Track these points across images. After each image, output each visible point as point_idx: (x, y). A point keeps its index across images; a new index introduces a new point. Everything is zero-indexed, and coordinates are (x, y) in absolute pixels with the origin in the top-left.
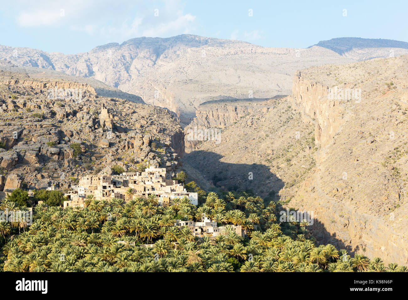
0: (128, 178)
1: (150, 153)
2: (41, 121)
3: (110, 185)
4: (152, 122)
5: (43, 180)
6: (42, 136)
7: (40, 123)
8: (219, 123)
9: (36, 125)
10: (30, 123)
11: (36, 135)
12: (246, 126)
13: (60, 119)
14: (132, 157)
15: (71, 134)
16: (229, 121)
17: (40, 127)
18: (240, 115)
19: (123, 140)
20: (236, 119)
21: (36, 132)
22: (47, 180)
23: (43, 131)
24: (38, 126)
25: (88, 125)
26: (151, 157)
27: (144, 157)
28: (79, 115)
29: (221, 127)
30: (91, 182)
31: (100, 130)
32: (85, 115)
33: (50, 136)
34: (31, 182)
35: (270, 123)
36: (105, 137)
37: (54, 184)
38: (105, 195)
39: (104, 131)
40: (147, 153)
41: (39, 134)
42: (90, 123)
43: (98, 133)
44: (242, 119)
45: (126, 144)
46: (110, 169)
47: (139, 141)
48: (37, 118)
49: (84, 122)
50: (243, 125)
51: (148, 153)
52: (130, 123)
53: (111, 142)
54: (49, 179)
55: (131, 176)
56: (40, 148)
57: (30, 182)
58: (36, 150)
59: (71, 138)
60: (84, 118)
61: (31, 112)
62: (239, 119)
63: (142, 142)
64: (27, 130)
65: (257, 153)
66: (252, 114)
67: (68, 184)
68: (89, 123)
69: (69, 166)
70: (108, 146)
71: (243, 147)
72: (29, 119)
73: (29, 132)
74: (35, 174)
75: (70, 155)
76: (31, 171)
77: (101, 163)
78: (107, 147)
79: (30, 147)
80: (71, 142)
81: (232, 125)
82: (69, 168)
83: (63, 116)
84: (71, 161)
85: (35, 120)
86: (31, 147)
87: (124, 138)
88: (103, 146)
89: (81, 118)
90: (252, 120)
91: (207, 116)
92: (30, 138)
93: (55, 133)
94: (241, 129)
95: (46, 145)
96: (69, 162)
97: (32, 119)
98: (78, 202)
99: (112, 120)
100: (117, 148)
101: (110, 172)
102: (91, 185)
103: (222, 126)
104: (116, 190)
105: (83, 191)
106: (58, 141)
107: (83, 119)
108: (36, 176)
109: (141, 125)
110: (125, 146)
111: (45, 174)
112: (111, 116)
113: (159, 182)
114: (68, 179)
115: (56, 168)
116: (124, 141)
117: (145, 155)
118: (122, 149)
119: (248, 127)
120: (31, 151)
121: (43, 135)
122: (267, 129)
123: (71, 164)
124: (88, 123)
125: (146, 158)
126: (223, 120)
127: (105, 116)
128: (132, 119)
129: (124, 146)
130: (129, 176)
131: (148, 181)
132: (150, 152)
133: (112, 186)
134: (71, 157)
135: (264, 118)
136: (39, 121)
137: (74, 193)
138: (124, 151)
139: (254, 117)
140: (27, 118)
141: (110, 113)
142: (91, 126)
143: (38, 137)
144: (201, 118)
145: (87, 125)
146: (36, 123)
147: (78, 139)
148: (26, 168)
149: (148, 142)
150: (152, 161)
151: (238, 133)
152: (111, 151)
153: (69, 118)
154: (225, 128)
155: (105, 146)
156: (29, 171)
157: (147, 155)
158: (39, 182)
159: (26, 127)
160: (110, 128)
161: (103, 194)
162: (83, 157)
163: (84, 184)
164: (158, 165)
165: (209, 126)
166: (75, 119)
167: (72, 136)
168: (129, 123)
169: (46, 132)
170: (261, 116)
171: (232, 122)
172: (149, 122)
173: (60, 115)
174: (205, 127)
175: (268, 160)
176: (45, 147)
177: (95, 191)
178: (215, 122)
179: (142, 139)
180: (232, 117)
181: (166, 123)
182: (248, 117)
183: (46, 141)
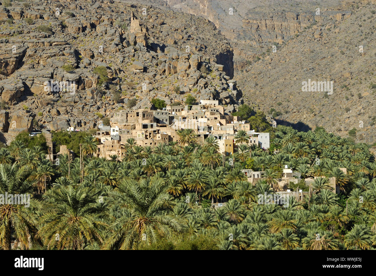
0: (173, 113)
1: (200, 80)
2: (49, 36)
3: (152, 123)
4: (190, 36)
5: (58, 117)
6: (53, 58)
7: (48, 40)
8: (275, 36)
9: (43, 43)
10: (35, 40)
11: (45, 55)
12: (313, 39)
13: (73, 33)
14: (176, 85)
15: (92, 54)
16: (288, 33)
17: (49, 44)
18: (303, 25)
19: (161, 62)
20: (298, 31)
21: (45, 52)
22: (64, 117)
23: (54, 51)
24: (46, 44)
25: (114, 41)
26: (202, 85)
27: (192, 85)
28: (99, 29)
29: (277, 42)
30: (127, 120)
31: (131, 49)
32: (109, 29)
33: (64, 57)
34: (43, 120)
35: (346, 35)
36: (137, 58)
37: (74, 122)
38: (148, 137)
39: (135, 50)
40: (196, 80)
41: (49, 54)
42: (117, 40)
43: (127, 53)
44: (307, 30)
45: (166, 68)
46: (149, 102)
47: (184, 63)
48: (44, 33)
49: (107, 38)
50: (309, 38)
51: (198, 80)
52: (160, 38)
53: (146, 64)
54: (67, 116)
55: (178, 110)
56: (52, 74)
57: (41, 121)
58: (47, 76)
59: (92, 60)
60: (108, 32)
61: (34, 24)
62: (303, 30)
63: (189, 65)
64: (33, 49)
65: (329, 76)
66: (319, 24)
67: (93, 123)
68: (115, 40)
69: (93, 98)
70: (142, 70)
71: (310, 69)
72: (32, 34)
73: (36, 52)
74: (48, 109)
75: (94, 82)
76: (42, 105)
77: (135, 93)
78: (141, 72)
79: (39, 72)
80: (93, 65)
81: (293, 39)
82: (92, 100)
83: (78, 29)
84: (95, 91)
85: (40, 36)
86: (41, 73)
87: (163, 60)
88: (135, 71)
89: (104, 33)
90: (320, 32)
91: (259, 26)
92: (37, 60)
93: (71, 54)
94: (306, 44)
95: (60, 69)
96: (92, 92)
97: (36, 34)
98: (113, 146)
99: (145, 35)
100: (155, 73)
101: (150, 105)
102: (127, 124)
103: (279, 40)
104: (163, 130)
105: (117, 131)
106: (76, 64)
107: (106, 33)
108: (49, 112)
109: (175, 41)
110: (165, 71)
111: (62, 110)
112: (144, 30)
113: (216, 118)
114: (93, 115)
115: (76, 101)
116: (163, 64)
117: (193, 81)
118: (161, 75)
119: (316, 41)
120: (41, 78)
121: (55, 55)
122: (343, 44)
123: (95, 96)
124: (113, 40)
125: (196, 86)
126: (280, 31)
127: (136, 29)
128: (161, 32)
129: (163, 70)
130: (175, 110)
131: (202, 117)
132: (200, 78)
133: (155, 124)
134: (94, 85)
135: (338, 28)
136: (46, 37)
137: (105, 134)
138: (164, 76)
139: (323, 28)
140: (29, 32)
141: (143, 26)
142: (117, 43)
143: (49, 59)
144: (250, 29)
145: (113, 43)
146: (43, 40)
147: (102, 61)
148: (36, 101)
149: (197, 64)
150: (203, 91)
151: (302, 50)
152: (146, 78)
153: (87, 32)
154: (283, 42)
155: (138, 71)
156: (40, 105)
157: (197, 83)
158: (54, 119)
159: (30, 45)
160: (144, 46)
161: (146, 136)
162: (110, 86)
163: (117, 121)
164: (212, 96)
165: (260, 40)
166: (95, 34)
167: (93, 57)
168: (157, 38)
169: (58, 51)
170: (333, 25)
171: (293, 34)
172: (186, 37)
173: (74, 28)
174: (255, 42)
175: (346, 87)
176: (59, 72)
177: (134, 131)
178: (269, 36)
179: (188, 61)
180: (292, 28)
181: (208, 37)
182: (315, 27)
183: (59, 64)
